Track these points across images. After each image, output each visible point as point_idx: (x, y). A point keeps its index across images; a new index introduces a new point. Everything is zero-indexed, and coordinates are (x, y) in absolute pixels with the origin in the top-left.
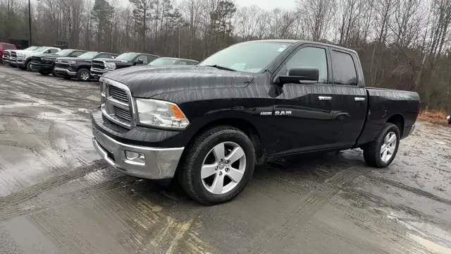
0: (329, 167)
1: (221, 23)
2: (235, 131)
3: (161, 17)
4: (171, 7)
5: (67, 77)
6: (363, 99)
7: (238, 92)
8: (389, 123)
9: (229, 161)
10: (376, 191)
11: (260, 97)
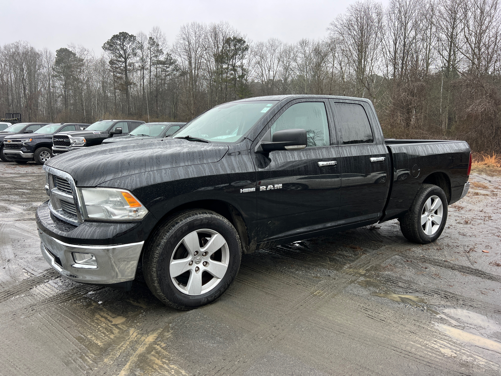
0: (354, 249)
1: (230, 67)
2: (209, 216)
3: (148, 66)
4: (161, 52)
5: (21, 161)
6: (382, 158)
7: (207, 170)
8: (427, 185)
9: (206, 253)
10: (409, 273)
11: (237, 171)
